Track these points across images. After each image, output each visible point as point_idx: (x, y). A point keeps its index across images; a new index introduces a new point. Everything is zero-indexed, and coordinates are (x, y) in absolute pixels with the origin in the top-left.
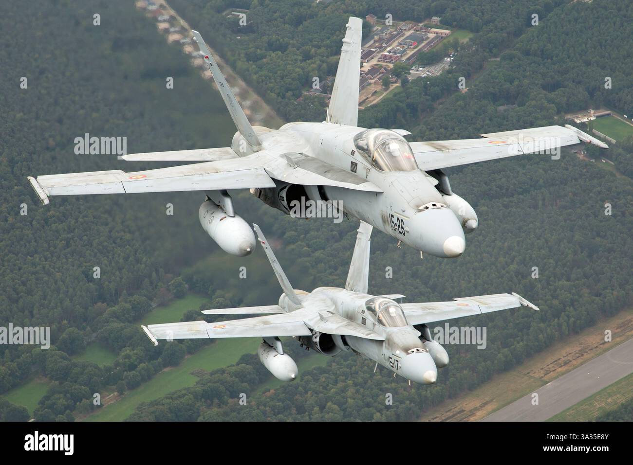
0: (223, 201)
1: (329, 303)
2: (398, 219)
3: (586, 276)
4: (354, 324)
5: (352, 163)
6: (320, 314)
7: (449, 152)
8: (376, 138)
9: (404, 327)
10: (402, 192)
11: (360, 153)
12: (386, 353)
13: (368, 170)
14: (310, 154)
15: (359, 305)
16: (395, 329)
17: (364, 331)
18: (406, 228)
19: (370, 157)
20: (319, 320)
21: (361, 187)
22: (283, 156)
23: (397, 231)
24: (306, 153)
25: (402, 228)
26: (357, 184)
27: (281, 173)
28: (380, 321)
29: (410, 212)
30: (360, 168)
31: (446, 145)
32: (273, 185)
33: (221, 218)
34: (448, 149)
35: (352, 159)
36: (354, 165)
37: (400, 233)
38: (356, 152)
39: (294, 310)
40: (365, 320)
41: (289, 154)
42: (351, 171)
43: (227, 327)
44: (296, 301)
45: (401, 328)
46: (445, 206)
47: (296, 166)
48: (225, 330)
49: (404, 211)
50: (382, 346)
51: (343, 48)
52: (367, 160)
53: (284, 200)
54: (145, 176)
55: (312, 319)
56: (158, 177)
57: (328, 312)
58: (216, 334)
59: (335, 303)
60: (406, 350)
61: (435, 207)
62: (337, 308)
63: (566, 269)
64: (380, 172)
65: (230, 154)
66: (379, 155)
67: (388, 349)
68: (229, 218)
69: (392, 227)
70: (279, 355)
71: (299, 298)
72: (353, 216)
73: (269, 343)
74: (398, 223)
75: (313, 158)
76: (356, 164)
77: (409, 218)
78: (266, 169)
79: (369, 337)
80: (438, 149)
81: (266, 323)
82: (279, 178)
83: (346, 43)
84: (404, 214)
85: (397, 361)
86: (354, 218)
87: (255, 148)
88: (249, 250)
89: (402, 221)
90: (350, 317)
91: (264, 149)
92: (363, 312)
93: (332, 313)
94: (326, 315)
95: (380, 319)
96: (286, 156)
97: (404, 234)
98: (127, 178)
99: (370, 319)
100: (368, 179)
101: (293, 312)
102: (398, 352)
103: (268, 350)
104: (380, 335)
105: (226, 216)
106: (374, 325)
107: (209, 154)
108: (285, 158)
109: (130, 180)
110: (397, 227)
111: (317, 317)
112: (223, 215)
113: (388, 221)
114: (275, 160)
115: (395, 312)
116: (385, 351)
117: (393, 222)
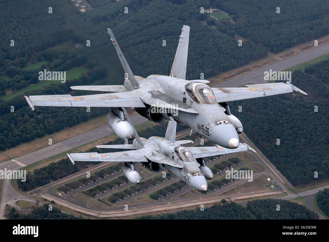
0: (120, 113)
1: (157, 146)
2: (206, 128)
3: (199, 63)
4: (168, 158)
5: (184, 98)
6: (152, 152)
7: (230, 94)
8: (196, 87)
9: (193, 162)
10: (209, 114)
11: (188, 93)
12: (183, 174)
13: (192, 102)
14: (163, 92)
15: (171, 149)
16: (188, 163)
17: (173, 162)
18: (210, 133)
19: (193, 96)
20: (151, 155)
21: (188, 111)
22: (149, 92)
23: (205, 133)
24: (160, 91)
25: (208, 132)
26: (186, 109)
27: (148, 101)
28: (181, 159)
29: (212, 125)
30: (187, 101)
31: (228, 90)
32: (144, 106)
33: (118, 121)
34: (229, 92)
35: (184, 96)
36: (185, 99)
37: (207, 134)
38: (186, 93)
39: (140, 149)
40: (174, 157)
41: (153, 91)
42: (183, 102)
43: (107, 156)
44: (141, 144)
45: (191, 162)
46: (230, 123)
47: (156, 98)
48: (107, 158)
49: (209, 124)
50: (181, 170)
51: (180, 40)
52: (191, 97)
53: (149, 114)
54: (82, 99)
55: (149, 154)
56: (89, 100)
57: (156, 151)
58: (102, 159)
59: (159, 146)
60: (193, 174)
61: (225, 123)
62: (160, 149)
63: (192, 61)
64: (197, 104)
65: (123, 89)
66: (198, 95)
67: (184, 173)
68: (122, 121)
69: (203, 131)
70: (132, 171)
71: (142, 143)
72: (182, 123)
73: (127, 165)
74: (206, 130)
75: (165, 94)
76: (186, 99)
77: (212, 128)
78: (142, 98)
79: (175, 166)
80: (224, 92)
81: (126, 155)
82: (147, 103)
83: (181, 38)
84: (210, 125)
85: (188, 179)
86: (183, 124)
87: (136, 87)
88: (131, 137)
89: (208, 129)
90: (167, 155)
91: (140, 88)
92: (173, 153)
93: (158, 152)
94: (155, 153)
95: (181, 157)
96: (151, 92)
97: (209, 135)
98: (73, 99)
99: (176, 157)
100: (191, 107)
101: (140, 150)
102: (189, 175)
103: (127, 168)
104: (181, 165)
105: (120, 120)
106: (178, 160)
107: (112, 88)
108: (150, 93)
109: (75, 100)
110: (205, 132)
111: (151, 153)
112: (119, 120)
113: (201, 128)
114: (145, 94)
115: (188, 155)
116: (183, 173)
117: (203, 129)
